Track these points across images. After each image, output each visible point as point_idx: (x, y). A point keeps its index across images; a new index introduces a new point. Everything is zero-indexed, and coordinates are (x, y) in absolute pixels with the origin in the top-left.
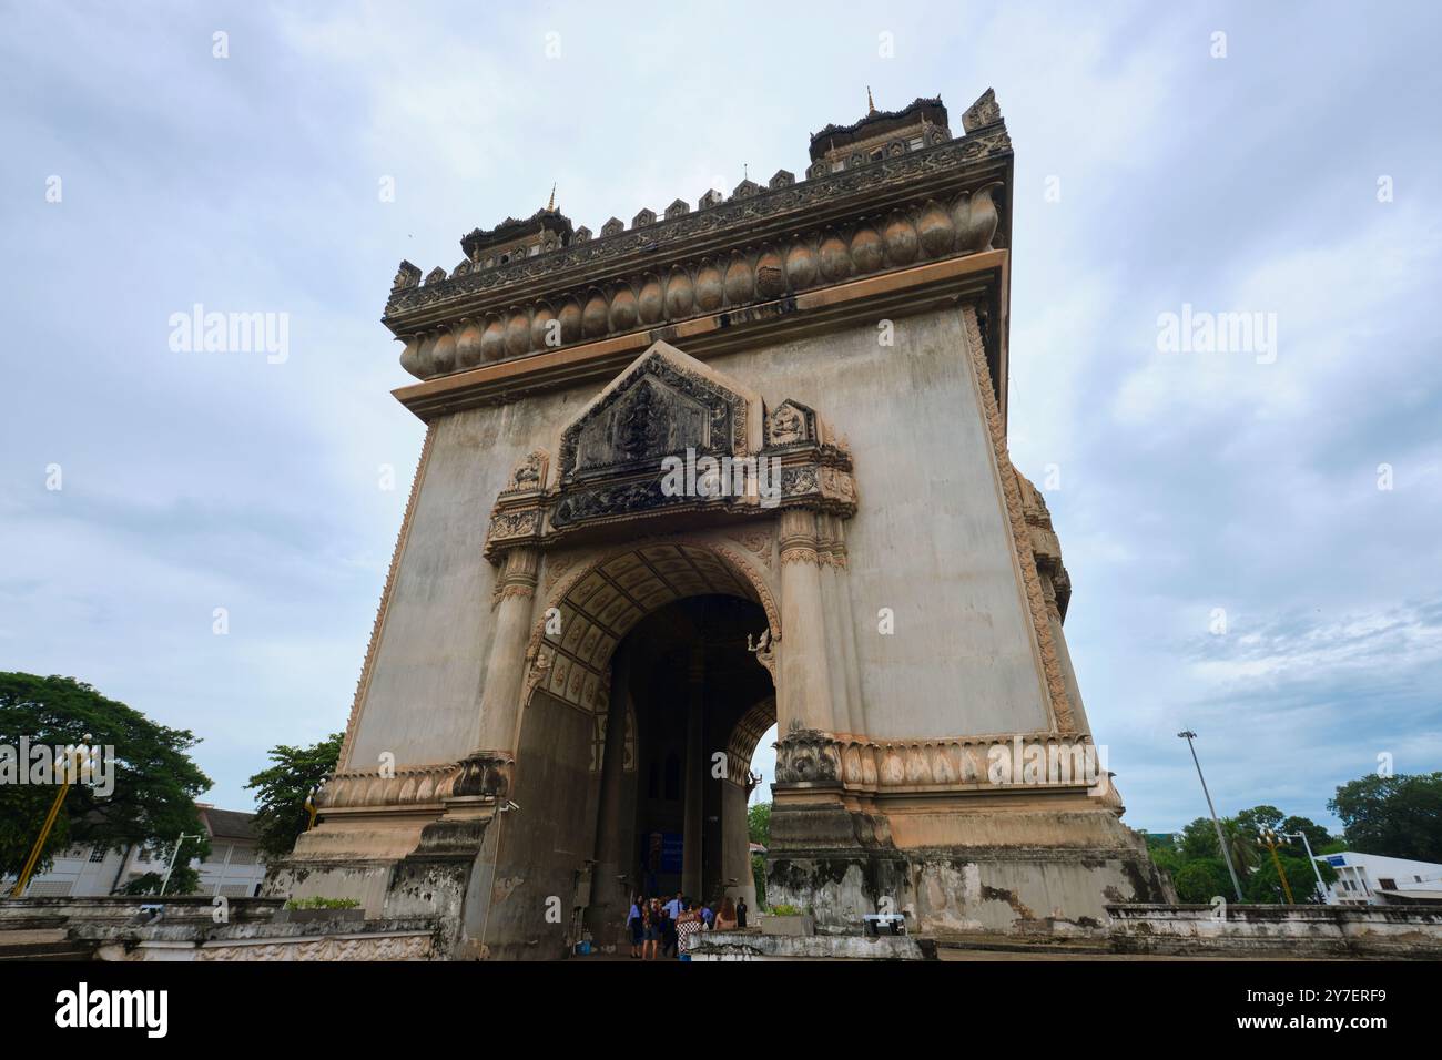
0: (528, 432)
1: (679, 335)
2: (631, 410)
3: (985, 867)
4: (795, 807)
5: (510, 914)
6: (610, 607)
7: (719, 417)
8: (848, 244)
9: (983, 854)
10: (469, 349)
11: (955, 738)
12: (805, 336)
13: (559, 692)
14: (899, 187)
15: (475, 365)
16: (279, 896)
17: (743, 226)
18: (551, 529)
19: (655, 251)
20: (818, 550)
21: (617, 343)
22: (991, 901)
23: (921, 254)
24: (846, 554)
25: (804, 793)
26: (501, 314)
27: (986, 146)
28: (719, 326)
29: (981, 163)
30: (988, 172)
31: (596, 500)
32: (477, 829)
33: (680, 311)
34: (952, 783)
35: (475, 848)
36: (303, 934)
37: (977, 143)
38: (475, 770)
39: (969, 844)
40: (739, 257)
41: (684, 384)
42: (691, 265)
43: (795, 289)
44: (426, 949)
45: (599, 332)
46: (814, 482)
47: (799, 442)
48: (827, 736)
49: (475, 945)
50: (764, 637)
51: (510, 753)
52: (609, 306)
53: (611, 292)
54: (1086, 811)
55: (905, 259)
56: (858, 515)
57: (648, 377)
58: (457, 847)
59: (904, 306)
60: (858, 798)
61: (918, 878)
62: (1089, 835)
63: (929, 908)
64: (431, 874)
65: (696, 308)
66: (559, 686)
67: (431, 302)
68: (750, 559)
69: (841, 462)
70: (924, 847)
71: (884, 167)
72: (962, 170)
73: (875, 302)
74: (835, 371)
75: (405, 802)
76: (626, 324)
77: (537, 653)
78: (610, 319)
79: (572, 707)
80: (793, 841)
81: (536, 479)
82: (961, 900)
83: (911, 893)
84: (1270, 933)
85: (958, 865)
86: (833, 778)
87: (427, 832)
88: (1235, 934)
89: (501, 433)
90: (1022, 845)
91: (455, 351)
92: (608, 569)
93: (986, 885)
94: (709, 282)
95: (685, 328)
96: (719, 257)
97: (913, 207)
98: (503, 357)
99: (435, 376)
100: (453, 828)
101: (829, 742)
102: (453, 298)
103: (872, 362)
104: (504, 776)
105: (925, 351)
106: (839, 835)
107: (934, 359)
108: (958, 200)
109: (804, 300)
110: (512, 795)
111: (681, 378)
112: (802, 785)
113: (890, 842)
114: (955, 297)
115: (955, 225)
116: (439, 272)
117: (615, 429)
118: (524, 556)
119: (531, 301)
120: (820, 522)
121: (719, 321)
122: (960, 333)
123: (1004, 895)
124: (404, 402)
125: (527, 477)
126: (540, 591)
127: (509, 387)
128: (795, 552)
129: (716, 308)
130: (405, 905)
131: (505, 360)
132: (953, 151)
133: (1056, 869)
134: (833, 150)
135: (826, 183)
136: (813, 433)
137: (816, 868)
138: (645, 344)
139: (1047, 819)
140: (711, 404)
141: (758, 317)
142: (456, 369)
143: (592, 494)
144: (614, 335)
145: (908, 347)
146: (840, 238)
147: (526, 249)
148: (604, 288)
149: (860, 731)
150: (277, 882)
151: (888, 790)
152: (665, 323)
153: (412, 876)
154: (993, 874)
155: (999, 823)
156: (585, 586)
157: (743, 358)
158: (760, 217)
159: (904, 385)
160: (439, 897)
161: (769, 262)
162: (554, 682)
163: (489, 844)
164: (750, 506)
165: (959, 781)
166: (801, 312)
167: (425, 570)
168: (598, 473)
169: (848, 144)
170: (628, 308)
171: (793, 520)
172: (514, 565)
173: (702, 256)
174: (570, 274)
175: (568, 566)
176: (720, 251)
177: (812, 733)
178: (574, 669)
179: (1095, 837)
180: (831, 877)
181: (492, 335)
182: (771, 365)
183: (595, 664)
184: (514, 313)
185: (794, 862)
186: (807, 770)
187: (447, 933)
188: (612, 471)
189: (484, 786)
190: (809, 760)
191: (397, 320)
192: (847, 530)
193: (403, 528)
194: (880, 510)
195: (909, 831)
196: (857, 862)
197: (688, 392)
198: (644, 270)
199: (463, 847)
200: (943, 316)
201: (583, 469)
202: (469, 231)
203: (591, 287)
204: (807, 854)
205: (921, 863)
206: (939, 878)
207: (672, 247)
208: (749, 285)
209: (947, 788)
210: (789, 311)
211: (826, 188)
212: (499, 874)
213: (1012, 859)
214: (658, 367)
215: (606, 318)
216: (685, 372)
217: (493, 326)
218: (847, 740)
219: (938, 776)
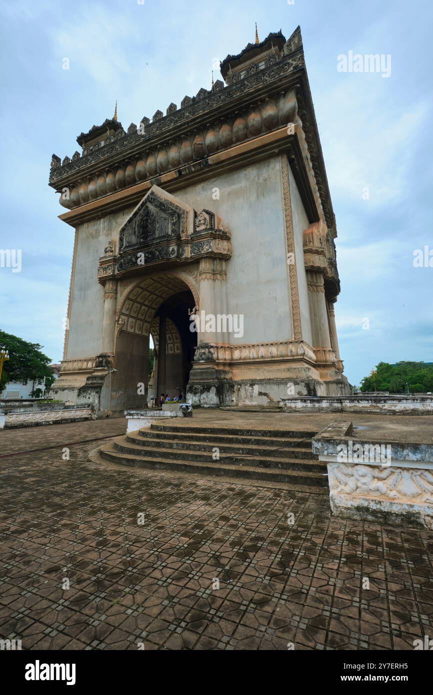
0: (111, 230)
1: (162, 181)
2: (142, 220)
3: (260, 386)
4: (199, 369)
5: (119, 402)
6: (149, 298)
7: (174, 221)
8: (232, 126)
9: (261, 382)
10: (84, 195)
11: (258, 343)
12: (215, 176)
13: (132, 331)
14: (252, 93)
15: (88, 201)
16: (51, 398)
17: (184, 123)
18: (118, 272)
19: (149, 140)
20: (214, 274)
21: (138, 187)
22: (261, 396)
23: (264, 129)
24: (226, 275)
25: (202, 364)
26: (94, 177)
27: (292, 64)
28: (178, 175)
29: (289, 75)
30: (293, 80)
31: (131, 259)
32: (102, 378)
33: (163, 169)
34: (256, 359)
35: (102, 384)
36: (41, 410)
37: (289, 63)
38: (101, 359)
39: (258, 379)
40: (185, 139)
41: (163, 206)
42: (165, 145)
43: (210, 153)
44: (90, 413)
45: (132, 182)
46: (210, 247)
47: (206, 229)
48: (212, 344)
49: (106, 411)
50: (194, 310)
51: (113, 353)
52: (135, 169)
53: (135, 162)
54: (298, 367)
55: (257, 132)
56: (231, 258)
57: (148, 204)
58: (97, 383)
59: (255, 157)
60: (224, 365)
61: (239, 390)
62: (297, 375)
63: (241, 398)
64: (89, 391)
65: (170, 166)
66: (132, 329)
67: (65, 174)
68: (189, 279)
69: (225, 236)
70: (243, 380)
71: (246, 82)
72: (280, 80)
73: (242, 157)
74: (226, 193)
75: (84, 369)
76: (143, 177)
77: (119, 319)
78: (136, 175)
79: (138, 335)
80: (196, 379)
81: (112, 251)
82: (252, 396)
83: (235, 394)
84: (316, 406)
85: (252, 385)
86: (212, 359)
87: (88, 379)
88: (306, 407)
89: (101, 231)
90: (275, 378)
91: (79, 196)
92: (142, 285)
93: (260, 391)
94: (173, 153)
95: (165, 177)
96: (176, 140)
97: (260, 103)
98: (98, 197)
99: (74, 208)
100: (95, 378)
101: (212, 347)
102: (73, 171)
103: (241, 187)
104: (111, 361)
105: (263, 180)
106: (211, 377)
107: (266, 183)
108: (280, 97)
109: (211, 159)
110: (115, 366)
111: (161, 203)
112: (201, 361)
113: (231, 379)
114: (276, 151)
115: (278, 112)
116: (67, 159)
117: (136, 229)
118: (111, 282)
119: (104, 169)
120: (215, 262)
121: (177, 173)
122: (279, 170)
123: (265, 394)
124: (64, 220)
125: (108, 251)
126: (119, 295)
127: (101, 211)
128: (204, 276)
129: (178, 166)
130: (83, 401)
131: (99, 198)
132: (277, 69)
133: (283, 386)
134: (230, 70)
135: (220, 94)
136: (213, 224)
137: (202, 388)
138: (150, 186)
139: (284, 370)
140: (171, 215)
141: (193, 169)
142: (81, 203)
143: (129, 257)
144: (139, 183)
145: (257, 178)
146: (228, 124)
147: (99, 144)
148: (132, 160)
149: (226, 342)
150: (49, 394)
151: (235, 362)
152: (158, 175)
153: (84, 392)
154: (263, 388)
155: (269, 371)
156: (135, 292)
157: (190, 189)
158: (192, 117)
159: (253, 197)
160: (92, 398)
161: (198, 140)
162: (129, 328)
163: (107, 382)
164: (188, 258)
165: (258, 358)
166: (211, 165)
167: (81, 289)
168: (131, 249)
169: (238, 65)
170: (142, 169)
171: (203, 263)
172: (107, 286)
173: (169, 140)
174: (116, 155)
175: (127, 285)
176: (177, 137)
177: (206, 344)
178: (137, 322)
179: (299, 375)
180: (206, 390)
181: (91, 187)
182: (201, 192)
183: (147, 319)
184: (99, 176)
185: (195, 386)
186: (203, 356)
187: (95, 408)
188: (136, 247)
189: (104, 364)
190: (204, 353)
191: (54, 184)
192: (227, 265)
193: (72, 273)
194: (240, 256)
195: (239, 375)
196: (215, 386)
197: (163, 210)
198: (146, 150)
199: (99, 383)
200: (272, 160)
201: (126, 247)
202: (79, 135)
203: (126, 160)
204: (199, 384)
205: (240, 385)
206: (246, 390)
207: (156, 137)
208: (190, 153)
209: (254, 360)
210: (206, 165)
211: (220, 97)
212: (112, 391)
213: (269, 383)
214: (153, 199)
215: (134, 175)
216: (163, 200)
217: (91, 183)
218: (220, 346)
219: (251, 357)
